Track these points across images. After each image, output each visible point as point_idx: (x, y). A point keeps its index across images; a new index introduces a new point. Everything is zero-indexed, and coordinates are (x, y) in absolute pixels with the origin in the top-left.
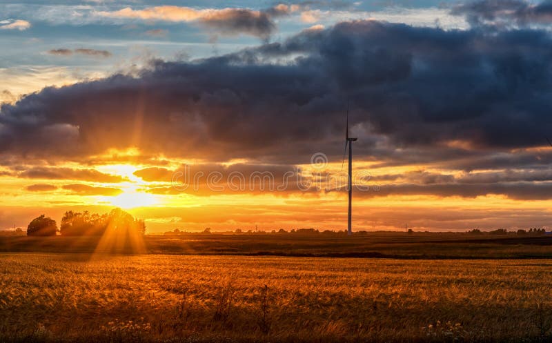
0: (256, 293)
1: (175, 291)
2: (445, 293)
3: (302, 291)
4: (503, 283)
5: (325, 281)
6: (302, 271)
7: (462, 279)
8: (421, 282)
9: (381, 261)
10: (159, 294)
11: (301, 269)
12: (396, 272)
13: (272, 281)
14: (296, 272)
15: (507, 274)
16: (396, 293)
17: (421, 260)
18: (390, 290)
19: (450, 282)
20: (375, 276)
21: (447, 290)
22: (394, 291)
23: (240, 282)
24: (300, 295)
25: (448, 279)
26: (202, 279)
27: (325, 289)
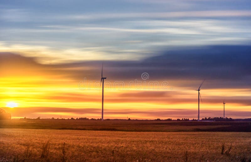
0: (60, 146)
1: (24, 145)
2: (144, 146)
3: (81, 145)
4: (170, 142)
5: (91, 141)
6: (81, 136)
7: (152, 140)
8: (134, 142)
9: (116, 132)
10: (17, 146)
11: (80, 136)
12: (122, 137)
13: (68, 141)
14: (79, 137)
15: (172, 138)
16: (123, 146)
17: (134, 132)
18: (120, 145)
19: (146, 142)
20: (114, 139)
21: (145, 145)
22: (121, 146)
23: (53, 141)
24: (80, 147)
25: (146, 141)
26: (36, 140)
27: (91, 145)
